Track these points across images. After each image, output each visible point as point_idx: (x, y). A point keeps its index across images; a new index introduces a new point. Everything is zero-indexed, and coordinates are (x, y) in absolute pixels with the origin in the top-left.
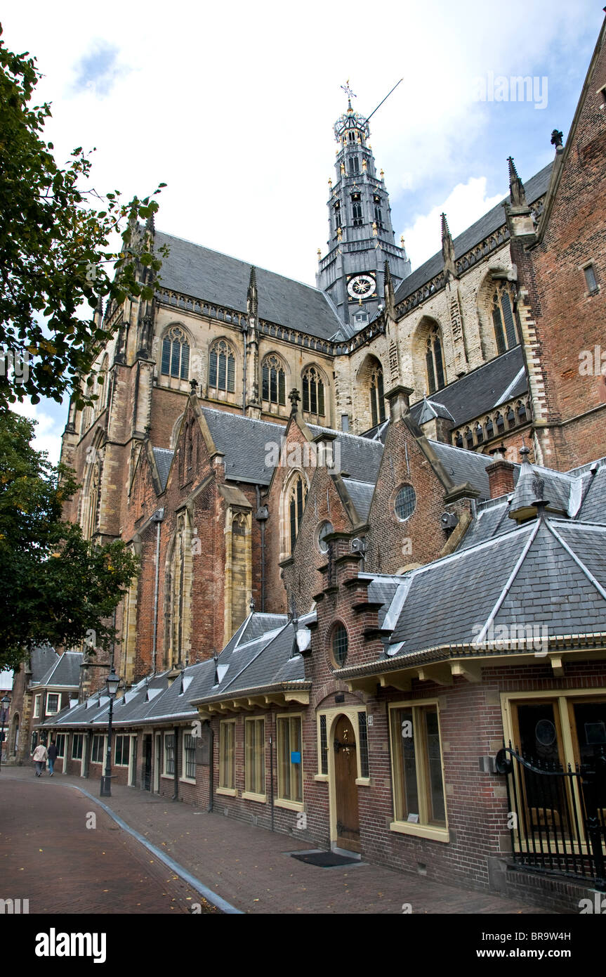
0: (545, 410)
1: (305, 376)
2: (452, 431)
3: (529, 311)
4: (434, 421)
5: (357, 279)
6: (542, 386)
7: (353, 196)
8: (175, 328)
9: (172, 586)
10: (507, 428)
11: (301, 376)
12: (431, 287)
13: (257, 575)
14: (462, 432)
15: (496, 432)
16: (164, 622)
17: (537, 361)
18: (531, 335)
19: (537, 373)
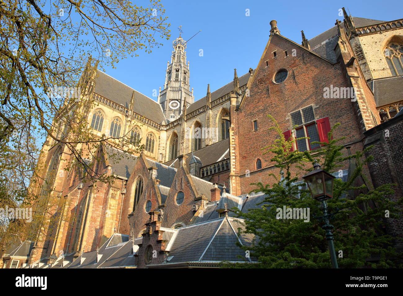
0: (234, 170)
1: (148, 137)
2: (201, 168)
3: (233, 133)
4: (195, 164)
5: (173, 101)
6: (234, 160)
7: (176, 70)
8: (99, 110)
9: (81, 216)
10: (221, 170)
11: (146, 136)
12: (200, 110)
13: (118, 216)
14: (205, 169)
15: (217, 171)
16: (75, 231)
17: (234, 151)
18: (233, 142)
19: (233, 156)
